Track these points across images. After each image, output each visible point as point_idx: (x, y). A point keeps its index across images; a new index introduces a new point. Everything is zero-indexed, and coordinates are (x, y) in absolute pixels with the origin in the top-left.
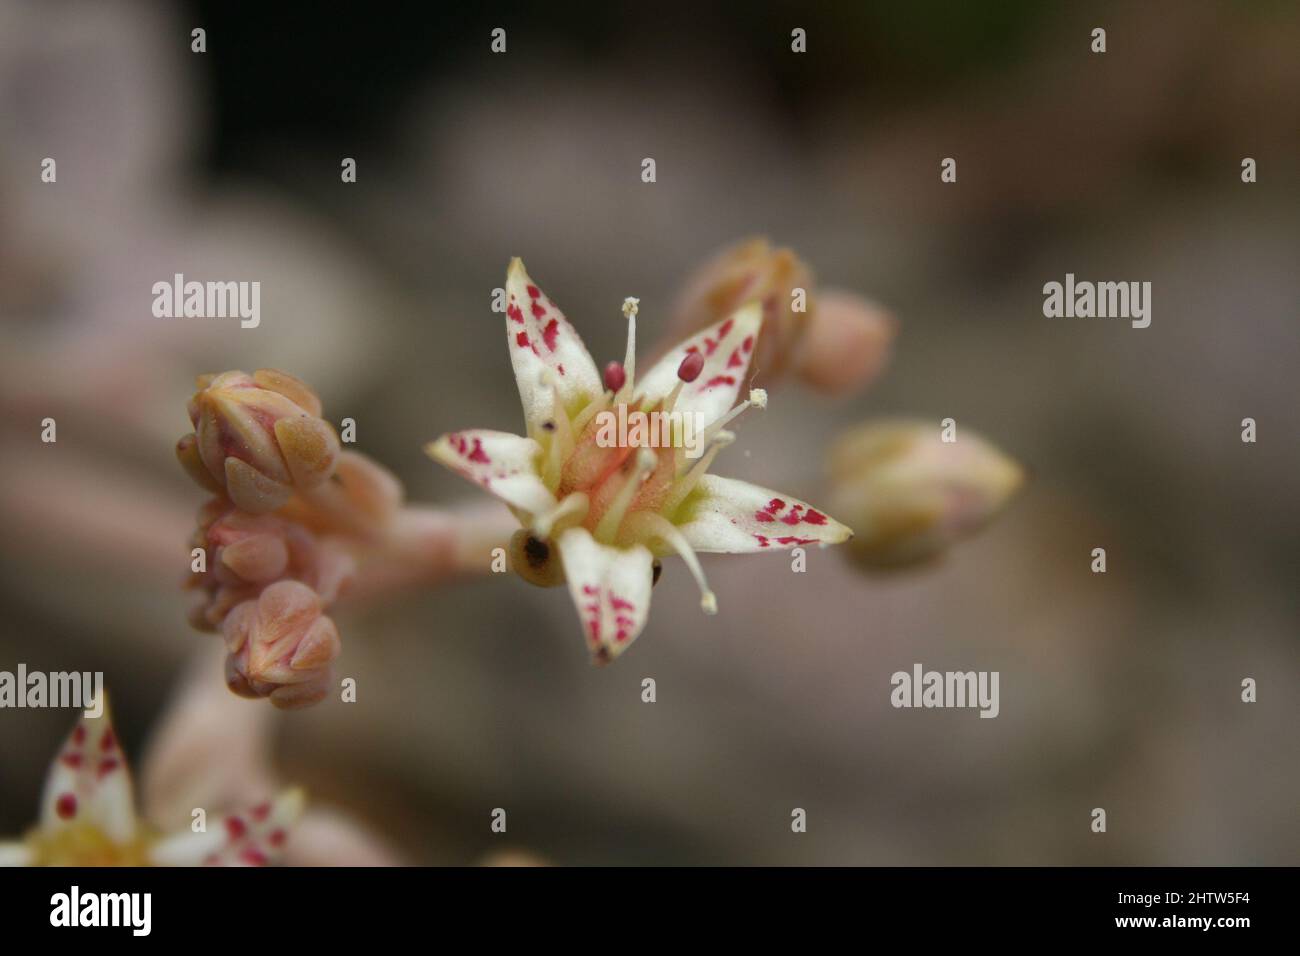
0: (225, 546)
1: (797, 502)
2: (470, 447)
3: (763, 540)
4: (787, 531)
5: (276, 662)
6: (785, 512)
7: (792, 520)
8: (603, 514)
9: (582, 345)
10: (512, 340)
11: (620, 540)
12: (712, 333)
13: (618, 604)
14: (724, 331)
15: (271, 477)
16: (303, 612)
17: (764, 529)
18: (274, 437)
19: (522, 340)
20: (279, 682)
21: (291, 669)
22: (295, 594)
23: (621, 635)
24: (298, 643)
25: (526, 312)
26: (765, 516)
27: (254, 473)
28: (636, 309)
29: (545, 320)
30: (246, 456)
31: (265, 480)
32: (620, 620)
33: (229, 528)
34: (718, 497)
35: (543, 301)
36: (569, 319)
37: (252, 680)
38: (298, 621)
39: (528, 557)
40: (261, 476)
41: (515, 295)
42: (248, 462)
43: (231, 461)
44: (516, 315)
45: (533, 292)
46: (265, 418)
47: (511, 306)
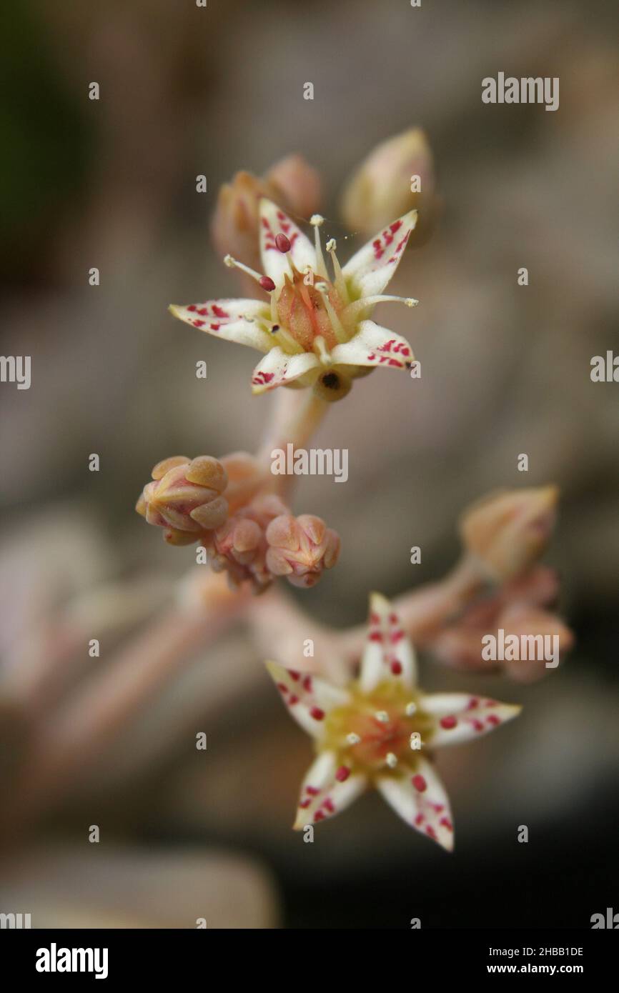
0: (233, 547)
1: (382, 233)
2: (261, 378)
3: (392, 260)
4: (394, 246)
5: (311, 550)
6: (383, 242)
7: (390, 240)
8: (333, 334)
9: (234, 300)
10: (212, 332)
11: (351, 332)
12: (264, 232)
13: (387, 348)
14: (266, 224)
15: (212, 500)
16: (291, 524)
17: (386, 257)
18: (193, 484)
19: (215, 327)
20: (322, 555)
21: (319, 545)
22: (279, 525)
23: (406, 352)
24: (306, 534)
25: (201, 318)
26: (379, 253)
27: (206, 506)
28: (232, 259)
29: (210, 310)
30: (195, 504)
31: (211, 504)
32: (396, 350)
33: (224, 540)
34: (356, 272)
35: (200, 307)
36: (217, 299)
37: (314, 566)
38: (295, 530)
39: (331, 387)
40: (209, 504)
41: (188, 317)
42: (198, 506)
43: (193, 513)
44: (200, 323)
45: (192, 309)
46: (181, 482)
47: (194, 323)
